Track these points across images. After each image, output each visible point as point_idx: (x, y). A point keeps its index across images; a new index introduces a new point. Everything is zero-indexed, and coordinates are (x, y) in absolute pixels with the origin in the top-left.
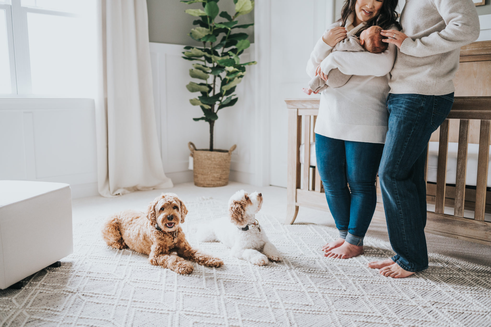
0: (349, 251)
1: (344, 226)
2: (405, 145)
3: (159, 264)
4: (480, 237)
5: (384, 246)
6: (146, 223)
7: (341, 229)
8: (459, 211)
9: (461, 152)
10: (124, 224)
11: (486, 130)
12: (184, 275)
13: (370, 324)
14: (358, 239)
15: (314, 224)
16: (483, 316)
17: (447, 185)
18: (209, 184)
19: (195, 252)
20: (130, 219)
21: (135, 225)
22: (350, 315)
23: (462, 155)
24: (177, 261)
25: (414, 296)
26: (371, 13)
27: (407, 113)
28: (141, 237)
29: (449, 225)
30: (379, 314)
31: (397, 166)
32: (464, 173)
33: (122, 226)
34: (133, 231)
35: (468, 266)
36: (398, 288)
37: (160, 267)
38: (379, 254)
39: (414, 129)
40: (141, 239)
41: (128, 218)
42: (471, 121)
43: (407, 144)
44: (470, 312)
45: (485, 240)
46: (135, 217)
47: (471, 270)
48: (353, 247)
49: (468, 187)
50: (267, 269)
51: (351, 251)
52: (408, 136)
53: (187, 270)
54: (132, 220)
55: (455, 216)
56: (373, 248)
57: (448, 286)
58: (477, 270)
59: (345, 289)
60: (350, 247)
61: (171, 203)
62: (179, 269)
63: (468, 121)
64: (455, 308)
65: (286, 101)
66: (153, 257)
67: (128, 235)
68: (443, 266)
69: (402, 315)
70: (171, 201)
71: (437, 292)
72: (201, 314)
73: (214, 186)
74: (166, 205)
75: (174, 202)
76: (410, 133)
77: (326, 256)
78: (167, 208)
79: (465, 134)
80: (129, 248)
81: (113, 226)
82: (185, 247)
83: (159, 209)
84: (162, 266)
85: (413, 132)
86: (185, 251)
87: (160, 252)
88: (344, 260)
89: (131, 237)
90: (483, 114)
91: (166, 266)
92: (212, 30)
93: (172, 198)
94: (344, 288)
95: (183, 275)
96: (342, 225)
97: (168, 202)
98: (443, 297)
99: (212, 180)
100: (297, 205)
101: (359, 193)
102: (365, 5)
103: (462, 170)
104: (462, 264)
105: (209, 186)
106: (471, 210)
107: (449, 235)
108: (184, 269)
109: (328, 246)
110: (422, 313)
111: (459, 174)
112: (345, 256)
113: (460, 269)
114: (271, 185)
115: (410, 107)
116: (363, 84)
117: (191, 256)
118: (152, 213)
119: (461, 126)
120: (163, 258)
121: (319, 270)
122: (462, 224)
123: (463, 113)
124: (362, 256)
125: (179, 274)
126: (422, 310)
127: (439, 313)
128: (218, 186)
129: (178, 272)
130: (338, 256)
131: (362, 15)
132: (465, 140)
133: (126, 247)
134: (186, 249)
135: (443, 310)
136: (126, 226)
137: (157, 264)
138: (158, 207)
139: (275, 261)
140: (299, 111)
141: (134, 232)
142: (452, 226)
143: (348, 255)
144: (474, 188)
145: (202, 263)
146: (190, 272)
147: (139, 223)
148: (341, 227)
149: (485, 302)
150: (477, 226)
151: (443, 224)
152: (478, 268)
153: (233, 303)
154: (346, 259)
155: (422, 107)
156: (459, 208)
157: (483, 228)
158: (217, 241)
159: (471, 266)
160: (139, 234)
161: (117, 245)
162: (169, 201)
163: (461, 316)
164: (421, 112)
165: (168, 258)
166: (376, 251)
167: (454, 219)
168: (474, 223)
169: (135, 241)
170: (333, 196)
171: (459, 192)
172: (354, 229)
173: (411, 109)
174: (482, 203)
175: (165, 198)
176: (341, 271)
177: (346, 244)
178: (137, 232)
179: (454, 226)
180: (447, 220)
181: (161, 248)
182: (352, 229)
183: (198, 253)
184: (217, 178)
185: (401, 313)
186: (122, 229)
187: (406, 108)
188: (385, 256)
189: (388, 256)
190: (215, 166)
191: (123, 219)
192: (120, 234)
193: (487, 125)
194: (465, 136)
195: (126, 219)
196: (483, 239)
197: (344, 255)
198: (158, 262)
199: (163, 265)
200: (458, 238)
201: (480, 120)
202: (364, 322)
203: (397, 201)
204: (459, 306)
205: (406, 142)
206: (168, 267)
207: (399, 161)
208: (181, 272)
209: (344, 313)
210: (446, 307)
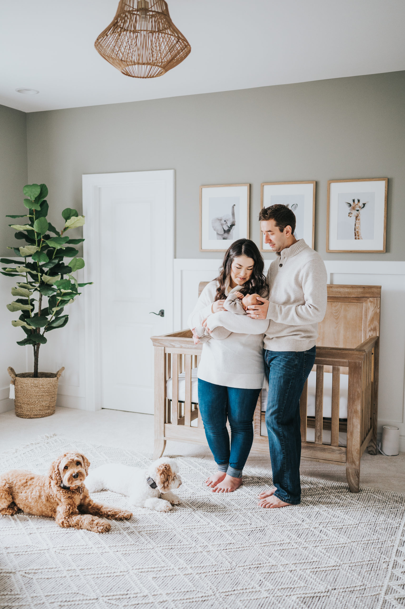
0: (233, 484)
1: (223, 461)
2: (286, 396)
3: (72, 526)
4: (336, 459)
5: (255, 473)
6: (48, 483)
7: (220, 463)
8: (318, 439)
9: (319, 392)
10: (17, 487)
11: (337, 374)
12: (104, 533)
13: (286, 551)
14: (239, 472)
15: (181, 456)
16: (356, 528)
17: (308, 417)
18: (36, 415)
19: (101, 506)
20: (25, 481)
21: (32, 487)
22: (268, 546)
23: (320, 394)
24: (93, 521)
25: (303, 520)
26: (244, 279)
27: (285, 369)
28: (44, 498)
29: (311, 451)
30: (288, 541)
31: (281, 413)
32: (322, 408)
33: (14, 489)
34: (31, 493)
35: (327, 483)
36: (288, 514)
37: (73, 529)
38: (256, 482)
39: (292, 383)
40: (44, 500)
41: (20, 481)
42: (325, 367)
43: (287, 395)
44: (346, 527)
45: (340, 461)
46: (29, 478)
47: (331, 487)
48: (235, 480)
49: (324, 418)
50: (174, 514)
51: (234, 484)
52: (288, 389)
53: (106, 528)
54: (26, 482)
55: (316, 443)
56: (248, 477)
57: (322, 506)
58: (335, 487)
59: (251, 523)
60: (232, 480)
61: (73, 460)
62: (98, 528)
63: (323, 367)
64: (335, 525)
65: (151, 339)
66: (64, 519)
67: (24, 499)
68: (310, 487)
69: (303, 538)
70: (72, 458)
71: (316, 512)
72: (152, 570)
73: (43, 416)
74: (69, 464)
75: (76, 459)
76: (289, 386)
77: (215, 491)
78: (71, 466)
79: (321, 377)
80: (23, 512)
81: (6, 491)
82: (89, 503)
83: (63, 468)
84: (76, 527)
85: (291, 385)
86: (90, 507)
87: (71, 512)
88: (231, 493)
89: (30, 500)
90: (335, 361)
91: (81, 526)
92: (41, 246)
93: (74, 455)
94: (249, 522)
95: (102, 533)
96: (222, 460)
97: (70, 461)
98: (323, 517)
99: (40, 410)
100: (165, 439)
101: (240, 431)
102: (239, 273)
103: (320, 405)
104: (322, 482)
105: (36, 416)
106: (312, 428)
107: (312, 459)
108: (103, 527)
109: (210, 480)
110: (316, 534)
111: (317, 409)
112: (231, 489)
113: (322, 488)
114: (103, 408)
115: (287, 365)
116: (243, 339)
117: (96, 512)
118: (56, 472)
119: (318, 370)
120: (77, 519)
121: (219, 508)
122: (321, 450)
123: (319, 360)
124: (244, 487)
125: (98, 533)
126: (315, 531)
127: (327, 531)
128: (46, 416)
129: (96, 531)
130: (225, 490)
131: (237, 280)
132: (321, 381)
133: (20, 511)
134: (90, 505)
135: (328, 528)
136: (19, 489)
137: (69, 526)
138: (62, 467)
139: (176, 505)
140: (166, 349)
141: (33, 494)
142: (314, 452)
143: (233, 488)
144: (330, 419)
145: (112, 517)
146: (107, 530)
147: (37, 484)
148: (220, 462)
149: (352, 515)
150: (333, 451)
151: (307, 450)
152: (335, 484)
153: (171, 553)
154: (233, 491)
155: (296, 364)
156: (319, 436)
157: (338, 452)
158: (106, 490)
159: (329, 484)
160: (40, 496)
161: (7, 511)
162: (71, 459)
163: (342, 531)
164: (295, 368)
165: (81, 518)
166: (252, 479)
167: (316, 446)
168: (331, 448)
169: (36, 503)
170: (215, 436)
171: (318, 423)
172: (236, 463)
173: (288, 367)
174: (336, 432)
175: (67, 456)
176: (236, 505)
177: (228, 478)
178: (38, 494)
179: (315, 452)
180: (310, 447)
181: (71, 508)
182: (234, 463)
183: (104, 508)
184: (46, 406)
185: (302, 536)
186: (14, 493)
187: (284, 366)
188: (262, 484)
189: (264, 484)
190: (43, 394)
191: (15, 482)
192: (13, 498)
193: (337, 370)
194: (321, 378)
195: (18, 481)
196: (339, 461)
197: (229, 489)
198: (70, 523)
199: (78, 526)
200: (319, 461)
201: (332, 366)
202: (281, 549)
203: (282, 442)
204: (337, 522)
205: (286, 393)
206: (84, 527)
207: (282, 409)
208: (100, 531)
209: (263, 545)
210: (329, 525)
